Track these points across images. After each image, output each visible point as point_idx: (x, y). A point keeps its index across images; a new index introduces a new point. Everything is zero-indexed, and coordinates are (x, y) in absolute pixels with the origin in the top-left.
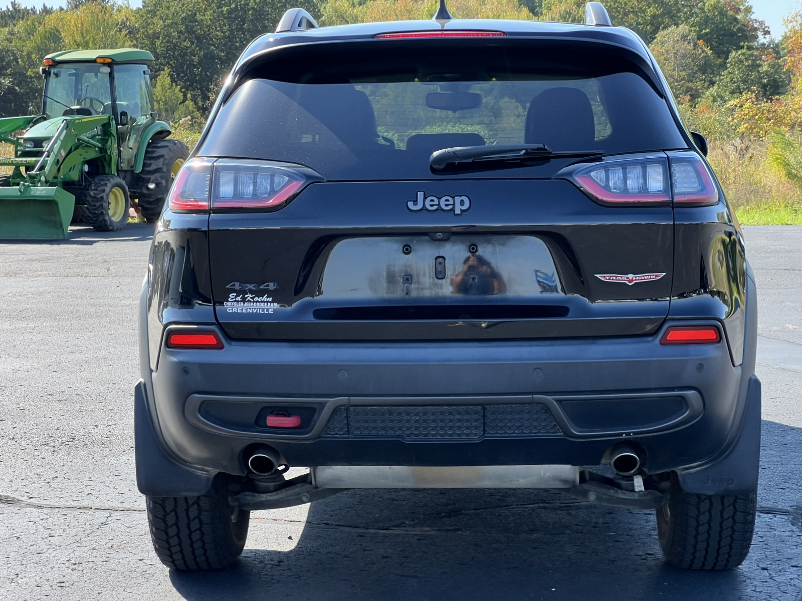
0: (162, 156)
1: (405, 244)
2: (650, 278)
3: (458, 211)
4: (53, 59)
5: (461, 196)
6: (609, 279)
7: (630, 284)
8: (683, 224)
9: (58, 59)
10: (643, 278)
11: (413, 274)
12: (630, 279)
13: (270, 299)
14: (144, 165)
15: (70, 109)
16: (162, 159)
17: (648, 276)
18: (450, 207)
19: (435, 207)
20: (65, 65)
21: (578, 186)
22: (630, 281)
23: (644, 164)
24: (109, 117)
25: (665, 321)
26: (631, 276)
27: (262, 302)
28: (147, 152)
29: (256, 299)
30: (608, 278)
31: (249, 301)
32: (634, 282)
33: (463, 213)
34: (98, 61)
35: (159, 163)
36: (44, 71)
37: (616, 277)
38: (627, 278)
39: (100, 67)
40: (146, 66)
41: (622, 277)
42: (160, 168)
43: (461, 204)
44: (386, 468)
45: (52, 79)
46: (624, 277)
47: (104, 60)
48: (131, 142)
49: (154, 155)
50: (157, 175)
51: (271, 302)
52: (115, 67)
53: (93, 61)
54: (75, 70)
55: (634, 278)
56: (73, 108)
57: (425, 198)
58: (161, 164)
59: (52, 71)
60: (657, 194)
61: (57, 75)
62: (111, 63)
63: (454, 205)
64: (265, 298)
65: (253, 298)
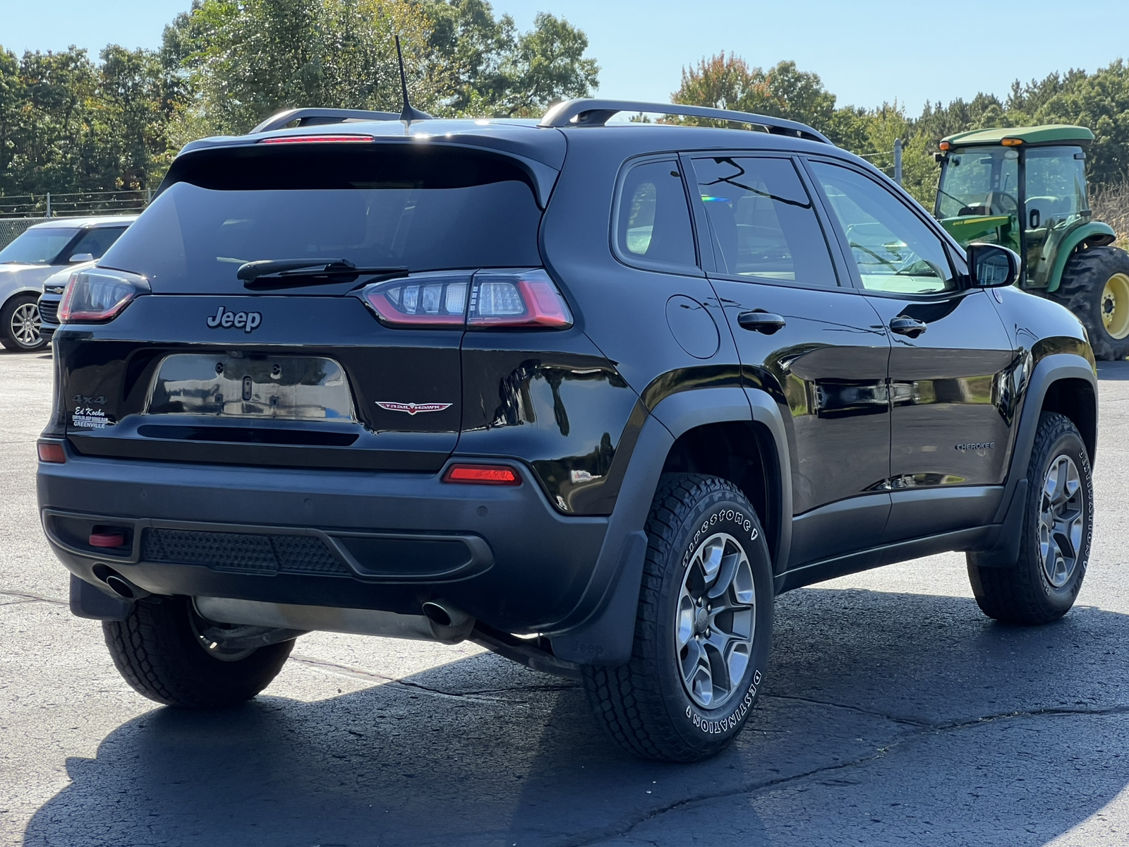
0: (1089, 269)
1: (218, 362)
2: (434, 409)
3: (248, 329)
4: (950, 143)
5: (253, 313)
6: (390, 407)
7: (412, 414)
8: (503, 351)
9: (956, 142)
10: (426, 408)
11: (223, 393)
12: (412, 408)
13: (103, 414)
14: (1063, 281)
15: (966, 207)
16: (1088, 274)
17: (432, 405)
18: (242, 324)
19: (229, 324)
20: (967, 150)
21: (363, 301)
22: (413, 410)
23: (445, 282)
24: (1010, 218)
25: (450, 456)
26: (412, 405)
27: (98, 416)
28: (1068, 264)
29: (94, 413)
30: (388, 406)
31: (89, 415)
32: (416, 411)
33: (253, 331)
34: (1004, 143)
35: (1085, 279)
36: (938, 158)
37: (397, 405)
38: (409, 407)
39: (1006, 151)
40: (1079, 148)
41: (403, 406)
42: (1084, 286)
43: (251, 323)
44: (257, 603)
45: (950, 169)
46: (405, 406)
47: (1013, 142)
48: (1047, 250)
49: (1078, 268)
50: (1079, 296)
51: (104, 417)
52: (1027, 151)
53: (998, 144)
54: (991, 154)
55: (416, 408)
56: (970, 205)
57: (224, 313)
58: (1086, 280)
59: (951, 157)
60: (456, 316)
61: (957, 163)
62: (1022, 147)
63: (246, 322)
64: (99, 413)
65: (91, 412)
